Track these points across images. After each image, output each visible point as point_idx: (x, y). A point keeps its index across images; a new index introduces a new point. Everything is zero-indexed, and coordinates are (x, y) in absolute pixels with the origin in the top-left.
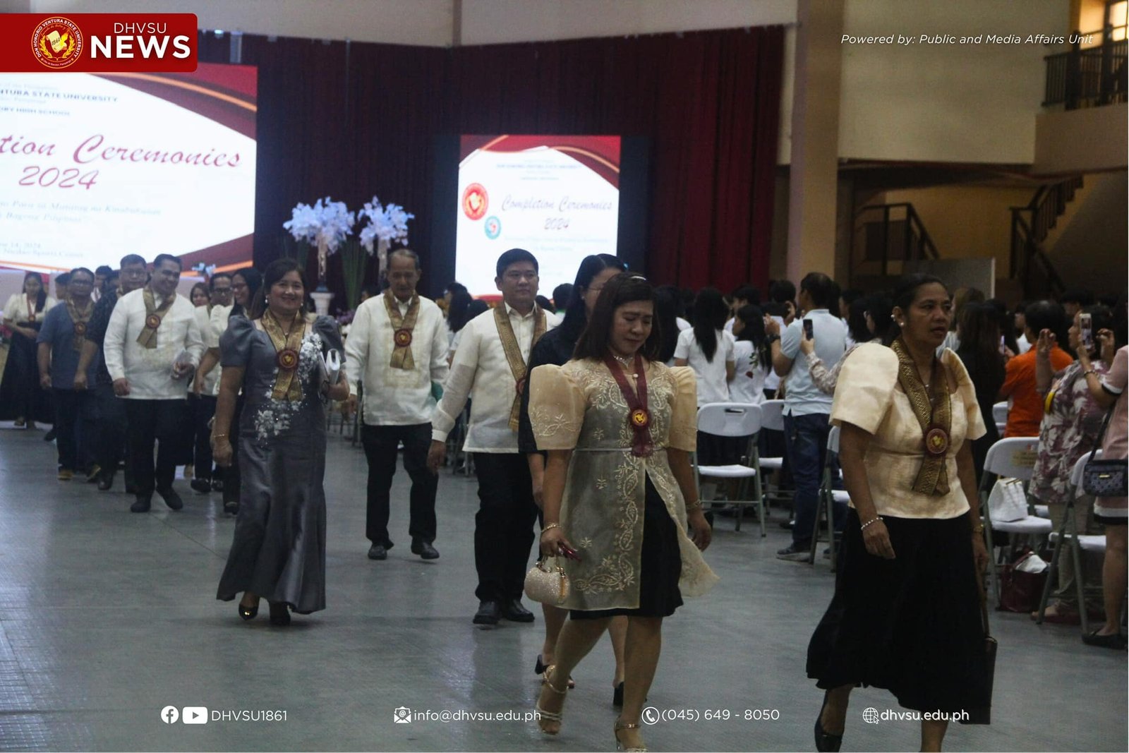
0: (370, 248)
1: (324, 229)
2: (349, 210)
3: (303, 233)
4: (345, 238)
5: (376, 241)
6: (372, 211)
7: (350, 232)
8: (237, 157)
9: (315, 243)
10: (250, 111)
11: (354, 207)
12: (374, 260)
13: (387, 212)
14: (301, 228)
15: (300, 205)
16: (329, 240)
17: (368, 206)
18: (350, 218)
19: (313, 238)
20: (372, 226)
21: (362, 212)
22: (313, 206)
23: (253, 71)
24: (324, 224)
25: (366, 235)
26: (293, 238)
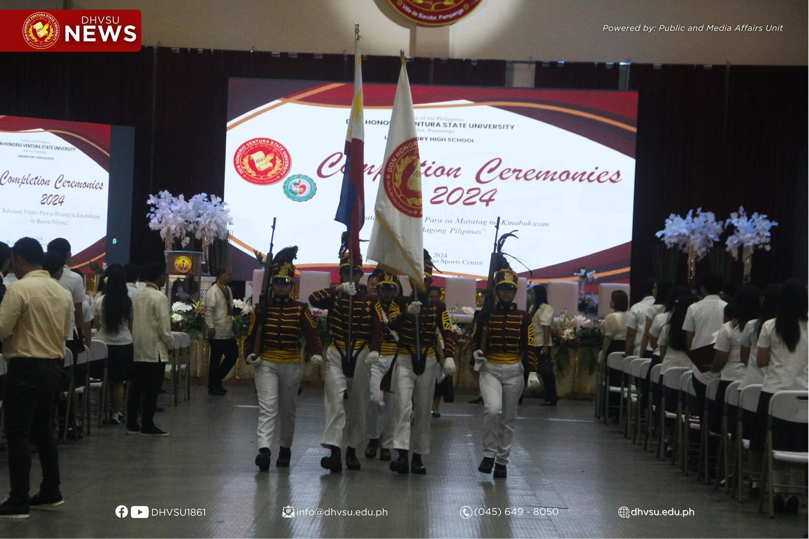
0: (735, 254)
1: (692, 237)
2: (717, 220)
3: (673, 241)
4: (711, 245)
5: (741, 248)
6: (738, 221)
7: (717, 240)
8: (618, 174)
9: (685, 250)
10: (631, 132)
11: (721, 216)
12: (740, 264)
13: (751, 221)
14: (671, 237)
15: (672, 216)
16: (697, 246)
17: (734, 215)
18: (718, 227)
19: (684, 246)
20: (738, 234)
21: (728, 221)
22: (684, 217)
23: (635, 95)
24: (693, 232)
25: (731, 242)
26: (666, 246)
